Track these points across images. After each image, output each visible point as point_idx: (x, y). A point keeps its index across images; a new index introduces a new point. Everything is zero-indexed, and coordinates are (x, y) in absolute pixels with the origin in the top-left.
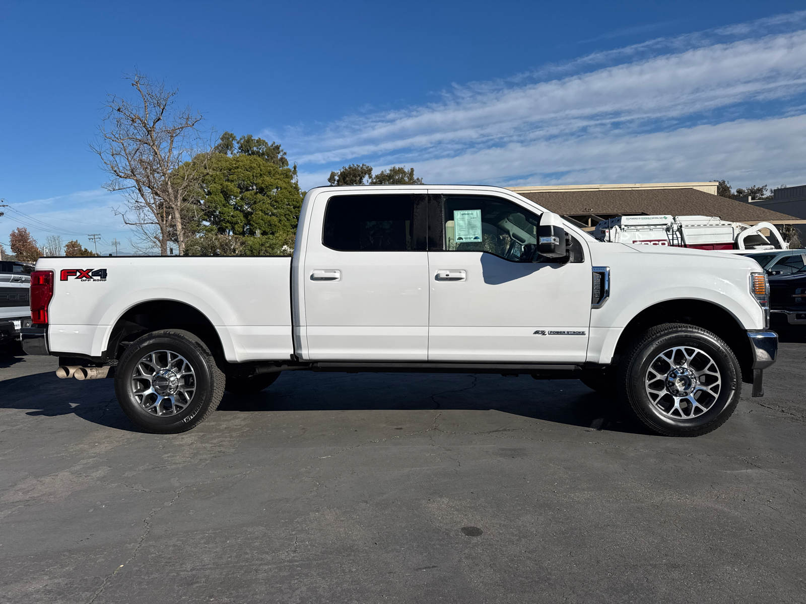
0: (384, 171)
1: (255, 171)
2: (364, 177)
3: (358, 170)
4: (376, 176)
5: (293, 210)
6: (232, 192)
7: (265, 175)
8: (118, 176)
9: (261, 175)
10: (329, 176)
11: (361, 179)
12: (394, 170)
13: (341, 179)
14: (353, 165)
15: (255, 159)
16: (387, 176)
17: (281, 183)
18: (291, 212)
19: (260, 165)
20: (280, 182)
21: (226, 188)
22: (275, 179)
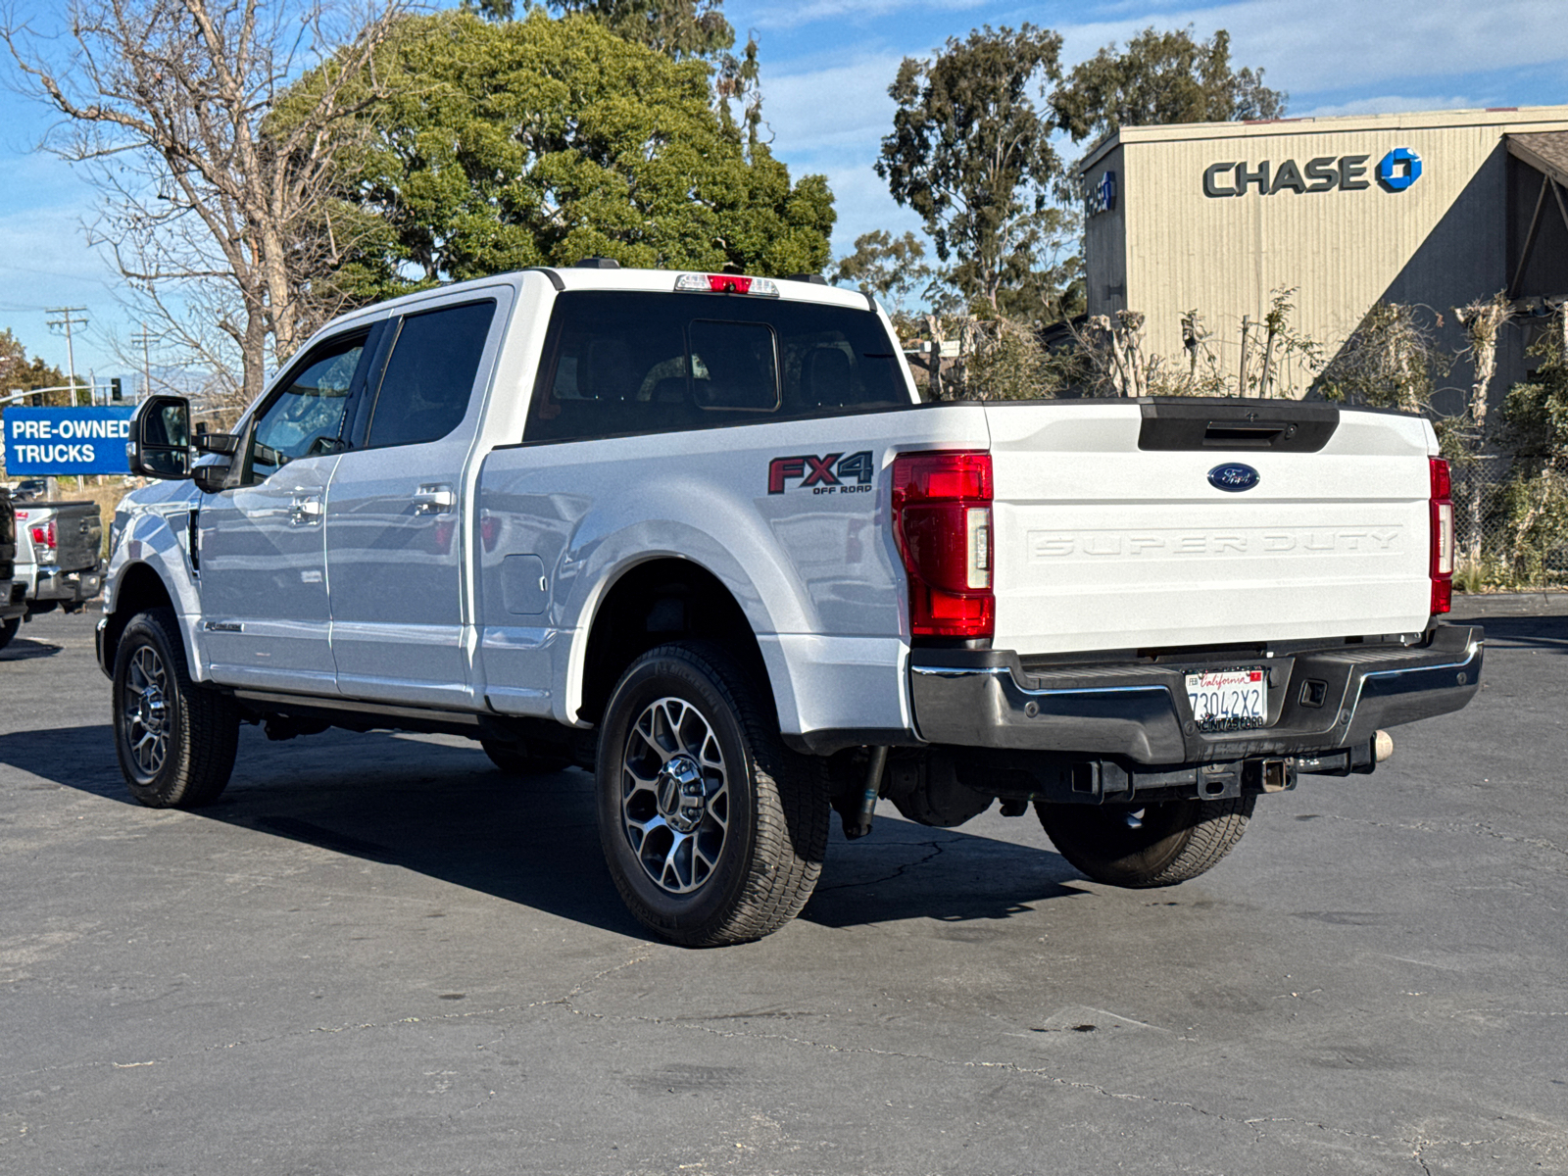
0: (1106, 47)
1: (578, 74)
2: (1028, 75)
3: (1007, 50)
4: (1078, 71)
5: (712, 217)
6: (495, 155)
7: (615, 87)
9: (602, 87)
10: (892, 79)
11: (1017, 81)
12: (1147, 43)
13: (941, 84)
14: (988, 28)
15: (581, 31)
16: (1117, 66)
17: (669, 119)
18: (704, 223)
19: (597, 52)
20: (668, 115)
21: (476, 142)
22: (650, 105)
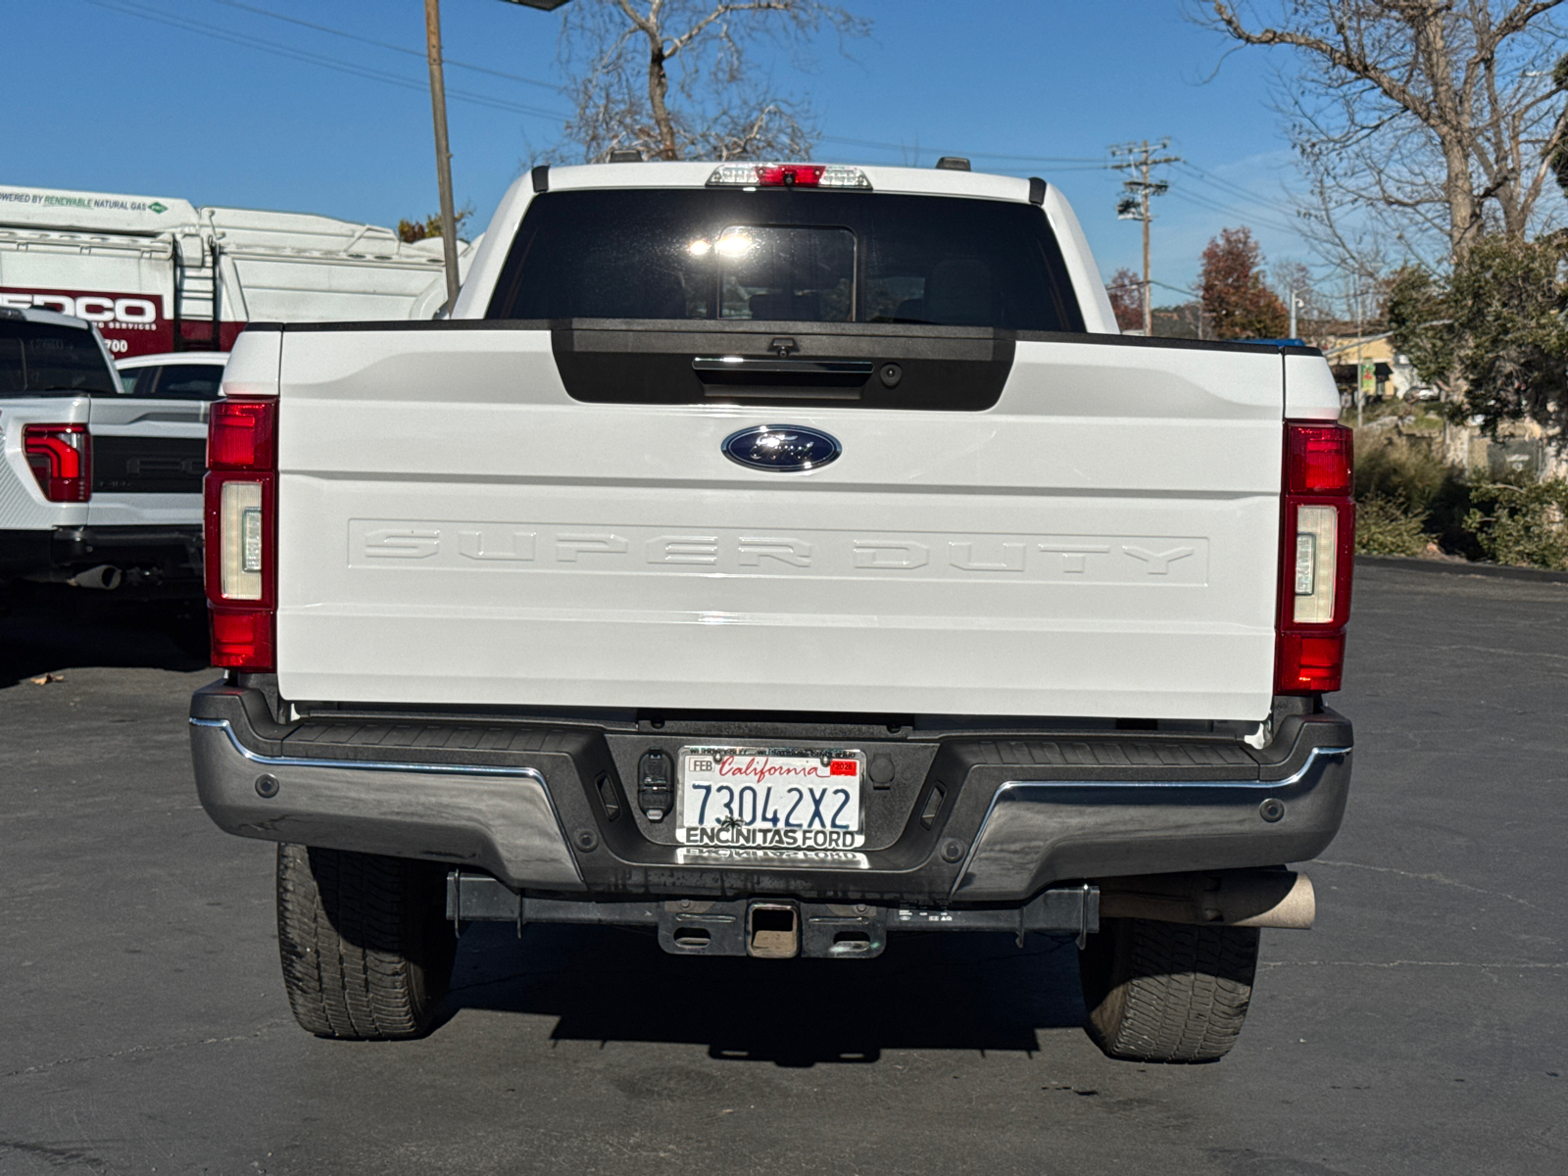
8: (1240, 37)
